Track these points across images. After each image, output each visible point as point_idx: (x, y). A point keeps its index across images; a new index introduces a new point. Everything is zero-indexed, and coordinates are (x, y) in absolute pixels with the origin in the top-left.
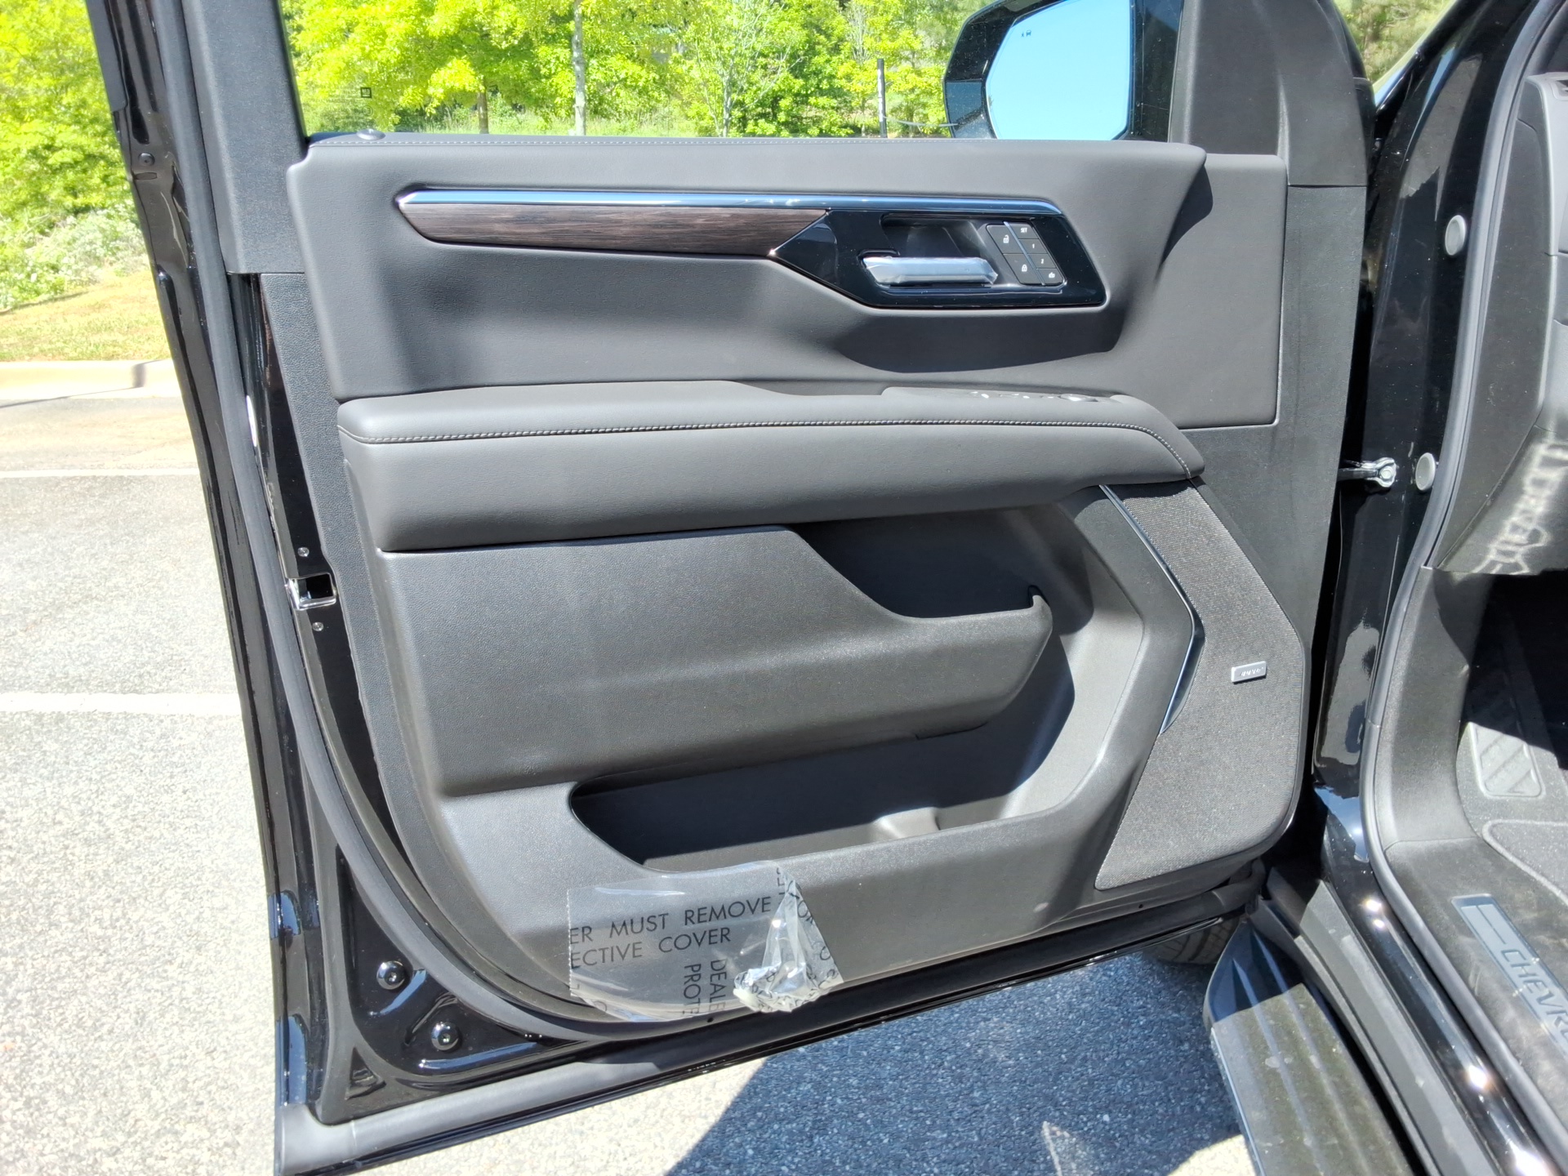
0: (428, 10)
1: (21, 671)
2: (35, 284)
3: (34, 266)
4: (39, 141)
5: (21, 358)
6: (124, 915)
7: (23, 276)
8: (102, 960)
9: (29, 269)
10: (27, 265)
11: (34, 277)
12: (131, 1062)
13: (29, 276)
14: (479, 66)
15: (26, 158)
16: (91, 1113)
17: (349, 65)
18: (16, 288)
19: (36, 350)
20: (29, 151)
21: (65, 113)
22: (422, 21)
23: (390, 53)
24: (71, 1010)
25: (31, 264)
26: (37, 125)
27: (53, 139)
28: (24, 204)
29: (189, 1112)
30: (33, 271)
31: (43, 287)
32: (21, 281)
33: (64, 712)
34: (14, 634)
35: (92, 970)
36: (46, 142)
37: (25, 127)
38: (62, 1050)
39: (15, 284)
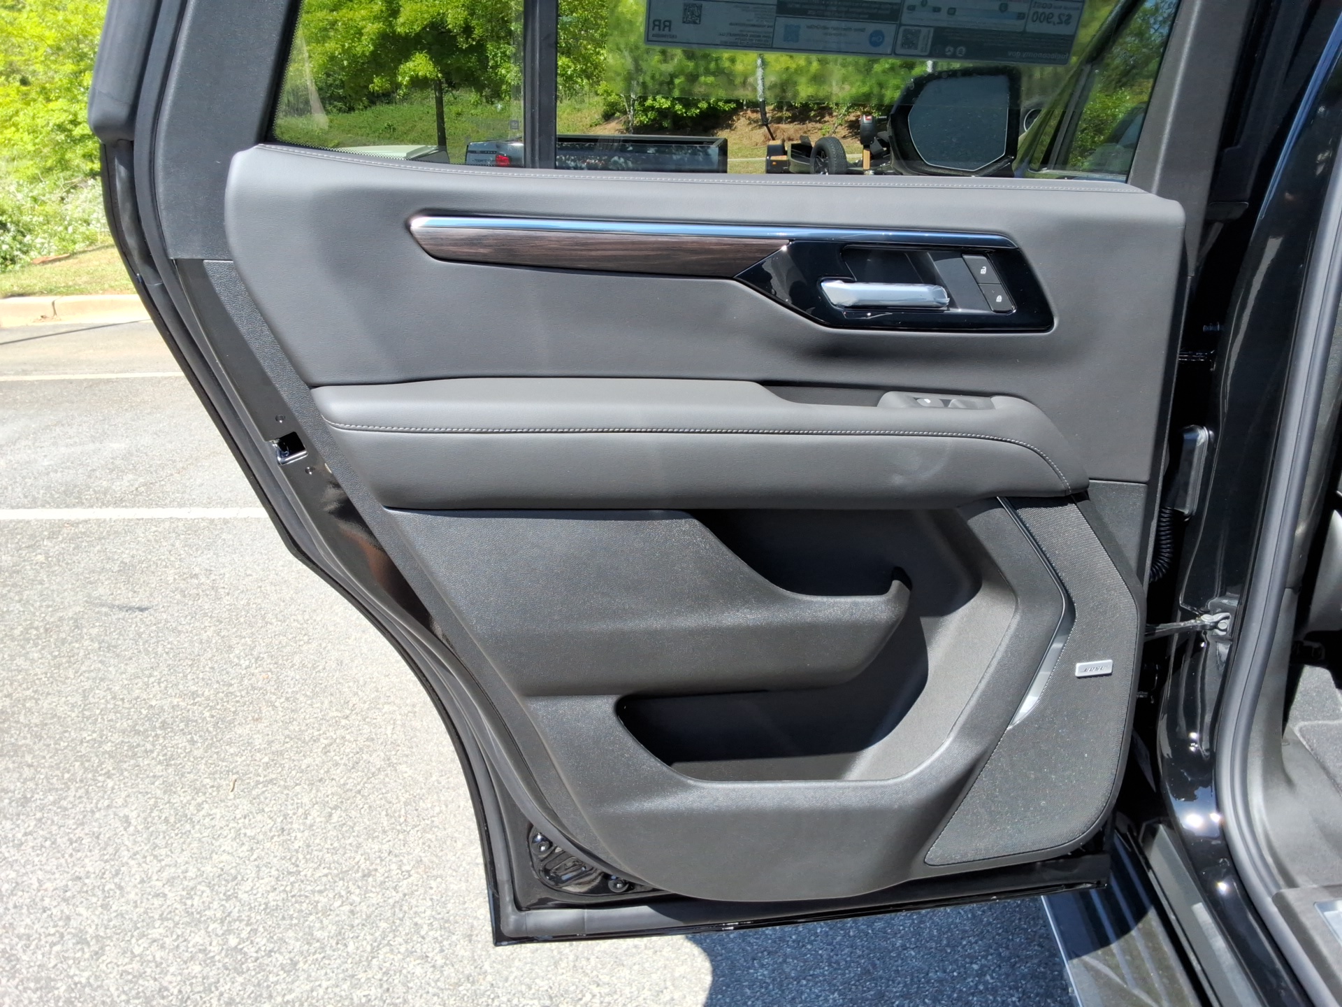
0: (395, 13)
1: (186, 496)
2: (71, 235)
3: (71, 220)
4: (63, 118)
5: (97, 293)
6: (311, 618)
7: (61, 228)
8: (306, 638)
9: (66, 223)
10: (64, 220)
11: (70, 229)
12: (341, 681)
13: (66, 229)
14: (437, 58)
15: (52, 130)
16: (326, 702)
17: (332, 58)
18: (57, 238)
19: (106, 286)
20: (55, 125)
21: (84, 93)
22: (390, 22)
23: (365, 46)
24: (297, 659)
25: (68, 218)
26: (62, 103)
27: (75, 115)
28: (50, 169)
29: (382, 700)
30: (70, 224)
31: (78, 237)
32: (60, 232)
33: (228, 517)
34: (172, 475)
35: (302, 643)
36: (71, 117)
37: (51, 105)
38: (298, 677)
39: (55, 235)
